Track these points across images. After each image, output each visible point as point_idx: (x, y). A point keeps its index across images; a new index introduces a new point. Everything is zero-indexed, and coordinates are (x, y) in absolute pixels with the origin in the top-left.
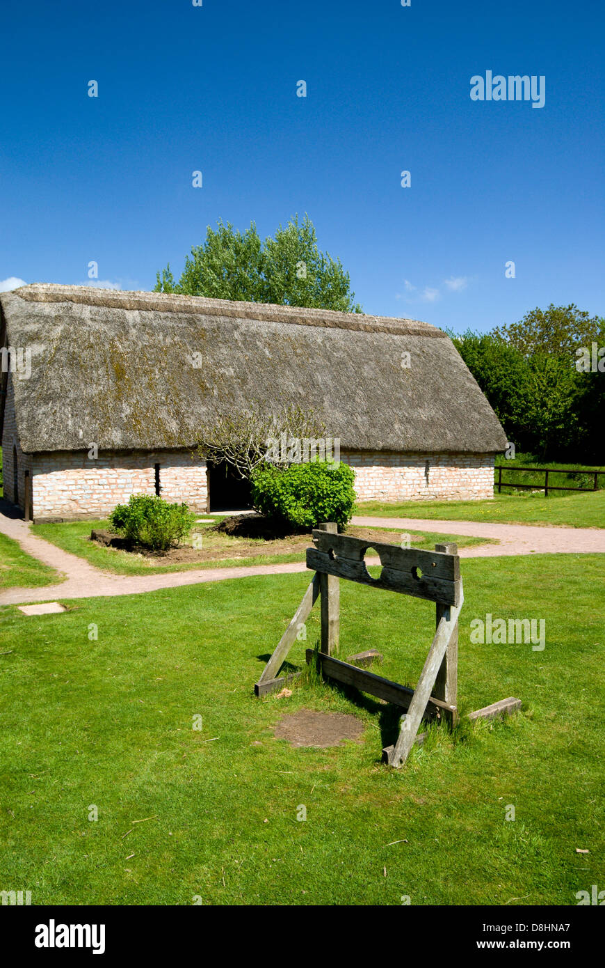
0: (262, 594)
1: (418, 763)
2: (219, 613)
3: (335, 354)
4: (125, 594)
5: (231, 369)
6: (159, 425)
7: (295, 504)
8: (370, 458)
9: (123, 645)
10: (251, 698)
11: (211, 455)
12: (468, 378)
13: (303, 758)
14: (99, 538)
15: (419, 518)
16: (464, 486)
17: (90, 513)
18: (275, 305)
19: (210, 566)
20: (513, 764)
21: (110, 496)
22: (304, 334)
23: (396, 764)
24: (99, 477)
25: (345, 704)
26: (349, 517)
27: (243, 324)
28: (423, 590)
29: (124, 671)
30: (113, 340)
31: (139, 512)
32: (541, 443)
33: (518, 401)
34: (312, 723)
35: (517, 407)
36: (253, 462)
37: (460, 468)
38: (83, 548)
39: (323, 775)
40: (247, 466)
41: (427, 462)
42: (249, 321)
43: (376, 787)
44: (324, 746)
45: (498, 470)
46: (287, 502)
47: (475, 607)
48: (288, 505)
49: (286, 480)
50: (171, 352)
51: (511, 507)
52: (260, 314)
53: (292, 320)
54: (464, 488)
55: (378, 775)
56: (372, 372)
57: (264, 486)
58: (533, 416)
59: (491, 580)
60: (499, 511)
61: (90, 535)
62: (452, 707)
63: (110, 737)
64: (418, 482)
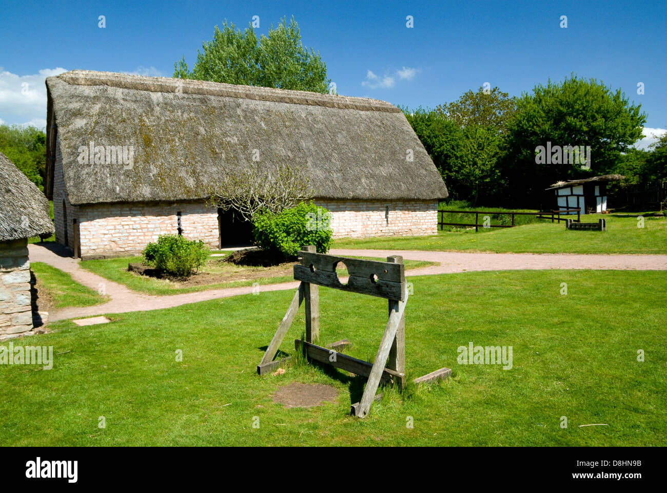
0: (262, 305)
1: (377, 414)
2: (229, 319)
3: (315, 125)
4: (157, 309)
5: (235, 138)
6: (179, 182)
7: (286, 239)
8: (344, 205)
9: (157, 343)
10: (255, 376)
11: (221, 204)
12: (417, 144)
13: (294, 415)
14: (135, 269)
15: (381, 249)
16: (415, 225)
17: (127, 251)
18: (268, 88)
19: (222, 287)
20: (445, 413)
21: (142, 238)
22: (291, 110)
23: (361, 415)
24: (133, 223)
25: (325, 377)
26: (327, 248)
27: (244, 103)
28: (378, 290)
29: (159, 361)
30: (141, 115)
31: (166, 248)
32: (474, 193)
33: (456, 161)
34: (300, 391)
35: (456, 166)
36: (254, 208)
37: (412, 211)
38: (122, 277)
39: (308, 425)
40: (249, 212)
41: (387, 207)
42: (248, 101)
43: (347, 431)
44: (309, 406)
45: (441, 213)
46: (280, 238)
47: (420, 309)
48: (281, 240)
49: (279, 221)
50: (188, 125)
51: (450, 239)
52: (257, 95)
53: (281, 100)
54: (415, 227)
55: (348, 423)
56: (344, 140)
57: (263, 226)
58: (467, 172)
59: (433, 290)
60: (440, 242)
61: (127, 268)
62: (401, 374)
63: (149, 407)
64: (381, 223)
